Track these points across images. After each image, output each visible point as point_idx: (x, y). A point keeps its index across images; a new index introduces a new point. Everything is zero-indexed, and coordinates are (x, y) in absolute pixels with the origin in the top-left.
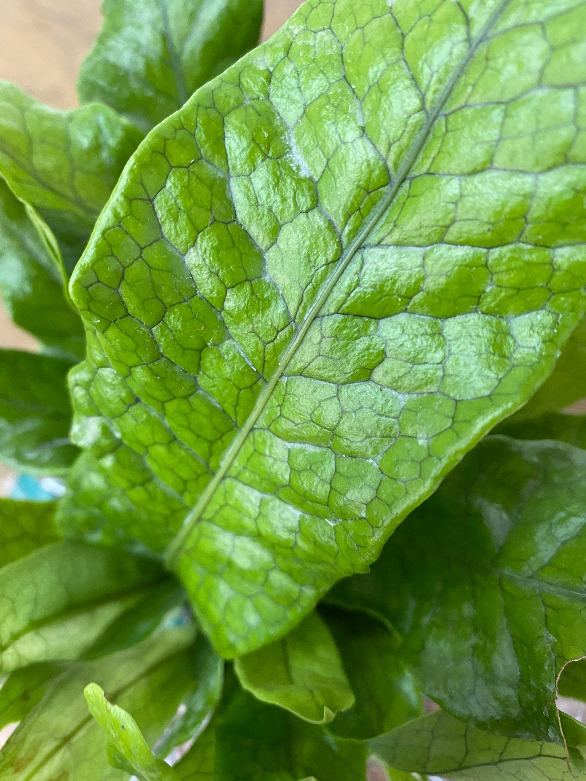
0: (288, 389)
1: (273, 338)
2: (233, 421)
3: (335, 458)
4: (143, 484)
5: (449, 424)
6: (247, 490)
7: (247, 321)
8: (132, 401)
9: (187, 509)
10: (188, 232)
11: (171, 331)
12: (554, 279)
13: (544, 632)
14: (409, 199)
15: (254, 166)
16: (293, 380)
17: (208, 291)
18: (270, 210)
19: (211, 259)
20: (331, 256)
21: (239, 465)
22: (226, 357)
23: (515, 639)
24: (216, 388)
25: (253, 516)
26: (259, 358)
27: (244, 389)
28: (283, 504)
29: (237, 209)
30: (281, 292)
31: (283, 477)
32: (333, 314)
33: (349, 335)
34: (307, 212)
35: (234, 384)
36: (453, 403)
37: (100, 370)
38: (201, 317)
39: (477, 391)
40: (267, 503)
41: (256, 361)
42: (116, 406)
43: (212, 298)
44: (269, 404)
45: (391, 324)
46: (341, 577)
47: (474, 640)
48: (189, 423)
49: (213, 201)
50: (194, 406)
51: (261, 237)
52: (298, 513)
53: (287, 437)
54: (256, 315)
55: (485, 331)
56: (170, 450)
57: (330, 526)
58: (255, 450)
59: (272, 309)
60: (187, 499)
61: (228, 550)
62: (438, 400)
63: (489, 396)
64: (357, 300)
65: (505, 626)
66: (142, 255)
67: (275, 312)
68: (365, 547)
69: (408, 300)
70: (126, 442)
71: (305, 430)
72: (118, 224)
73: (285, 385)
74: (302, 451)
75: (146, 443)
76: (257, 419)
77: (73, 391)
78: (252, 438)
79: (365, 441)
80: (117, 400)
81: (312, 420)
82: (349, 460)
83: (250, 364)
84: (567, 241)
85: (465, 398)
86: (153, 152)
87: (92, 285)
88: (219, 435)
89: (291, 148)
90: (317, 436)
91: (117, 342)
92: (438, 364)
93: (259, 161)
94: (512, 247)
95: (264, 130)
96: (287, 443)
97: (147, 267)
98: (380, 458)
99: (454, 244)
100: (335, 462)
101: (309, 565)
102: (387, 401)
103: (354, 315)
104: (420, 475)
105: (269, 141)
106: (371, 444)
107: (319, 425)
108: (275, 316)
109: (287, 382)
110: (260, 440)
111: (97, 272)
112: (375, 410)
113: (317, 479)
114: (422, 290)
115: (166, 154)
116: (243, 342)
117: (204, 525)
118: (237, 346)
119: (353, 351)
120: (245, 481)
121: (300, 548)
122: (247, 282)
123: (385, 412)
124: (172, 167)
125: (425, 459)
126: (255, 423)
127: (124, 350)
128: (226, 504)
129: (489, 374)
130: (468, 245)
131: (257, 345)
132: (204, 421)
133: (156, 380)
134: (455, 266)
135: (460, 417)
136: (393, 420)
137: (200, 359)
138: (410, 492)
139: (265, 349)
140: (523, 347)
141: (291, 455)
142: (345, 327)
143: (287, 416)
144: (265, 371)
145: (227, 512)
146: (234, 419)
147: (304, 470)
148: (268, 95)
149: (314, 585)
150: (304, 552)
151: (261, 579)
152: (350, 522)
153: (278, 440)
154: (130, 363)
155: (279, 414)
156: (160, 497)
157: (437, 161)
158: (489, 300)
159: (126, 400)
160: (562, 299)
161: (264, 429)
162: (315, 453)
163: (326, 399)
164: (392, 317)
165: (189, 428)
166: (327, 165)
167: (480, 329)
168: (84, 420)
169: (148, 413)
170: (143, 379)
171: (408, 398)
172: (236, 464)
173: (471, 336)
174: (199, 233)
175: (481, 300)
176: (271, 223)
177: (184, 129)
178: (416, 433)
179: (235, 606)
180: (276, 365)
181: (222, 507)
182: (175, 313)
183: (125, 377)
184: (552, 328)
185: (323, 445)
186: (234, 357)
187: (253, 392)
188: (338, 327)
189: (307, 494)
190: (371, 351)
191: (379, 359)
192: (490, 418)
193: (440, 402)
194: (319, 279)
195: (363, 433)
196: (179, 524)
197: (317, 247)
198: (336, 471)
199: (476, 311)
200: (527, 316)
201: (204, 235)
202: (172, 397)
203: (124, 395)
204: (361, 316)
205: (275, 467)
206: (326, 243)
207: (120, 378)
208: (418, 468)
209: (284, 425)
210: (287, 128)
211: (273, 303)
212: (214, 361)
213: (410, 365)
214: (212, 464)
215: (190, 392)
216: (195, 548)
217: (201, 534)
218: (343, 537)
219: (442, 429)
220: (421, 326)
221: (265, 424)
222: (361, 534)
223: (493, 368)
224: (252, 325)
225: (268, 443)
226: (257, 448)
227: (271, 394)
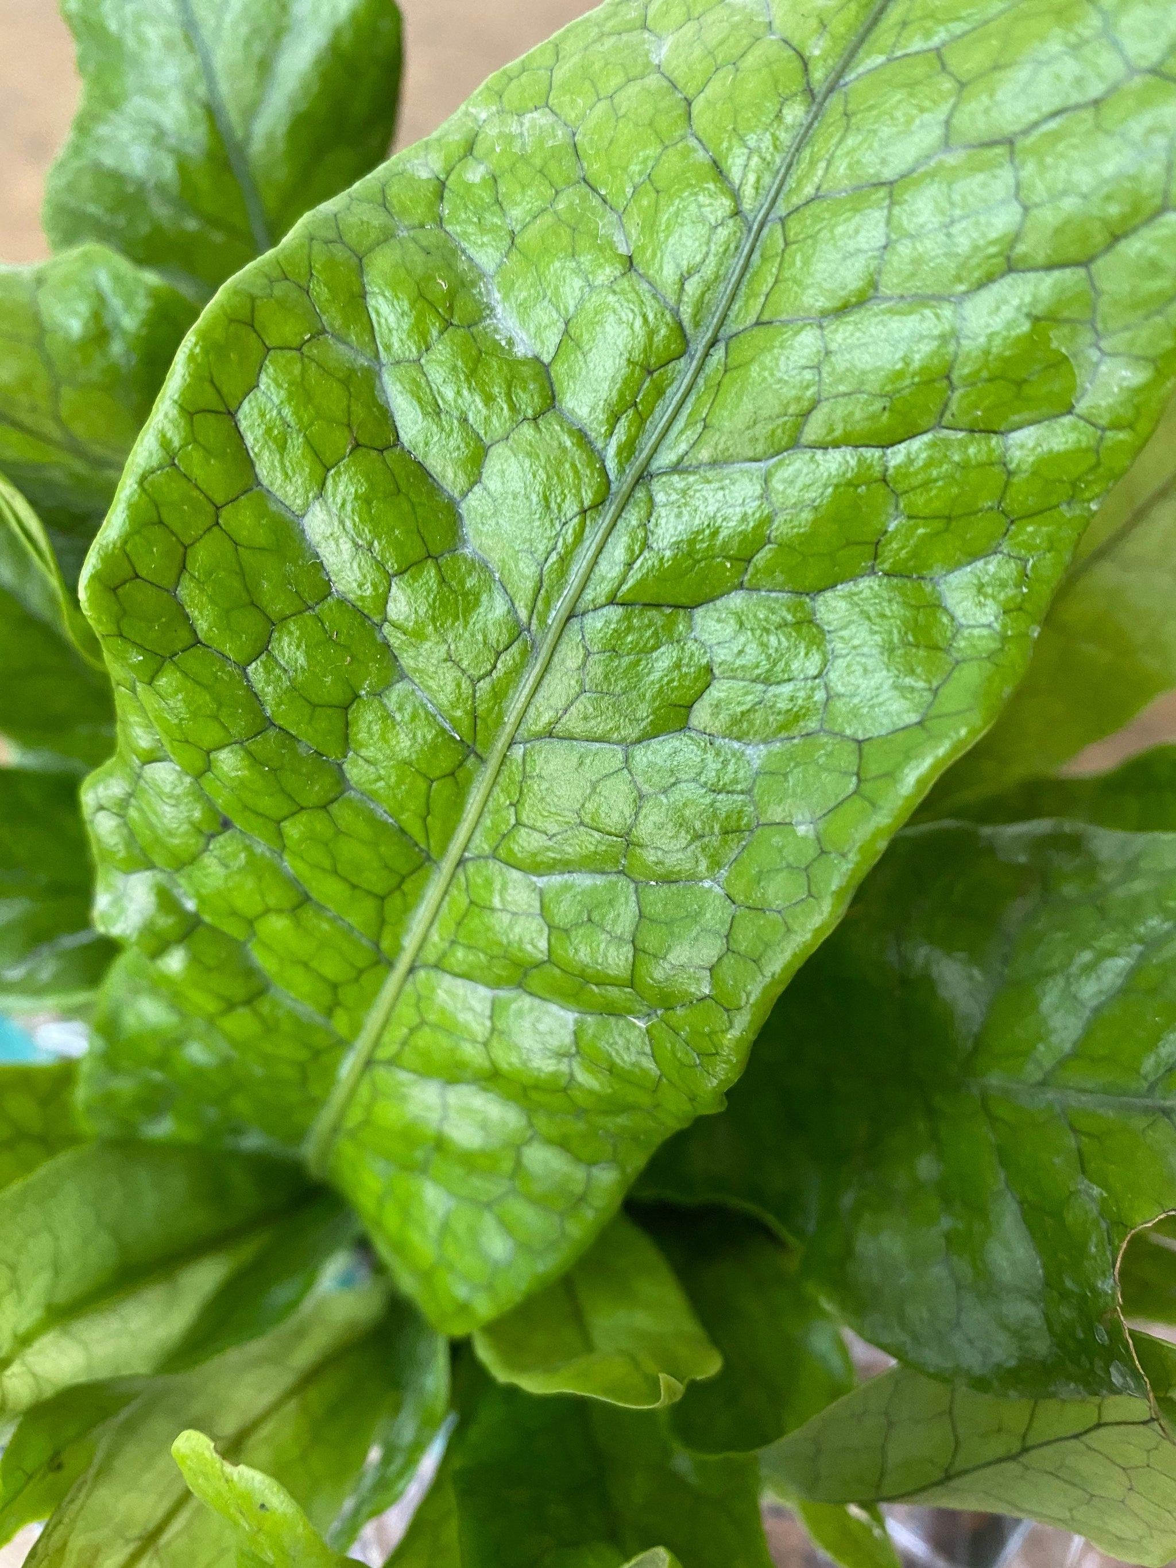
0: (528, 768)
1: (489, 667)
2: (422, 850)
3: (636, 891)
4: (249, 1002)
5: (852, 787)
6: (461, 987)
7: (435, 638)
8: (216, 827)
9: (343, 1044)
10: (307, 470)
11: (285, 671)
12: (1012, 492)
13: (1083, 1184)
14: (728, 374)
15: (426, 342)
16: (537, 747)
17: (355, 585)
18: (464, 420)
19: (357, 520)
20: (588, 497)
21: (442, 939)
22: (398, 717)
23: (1026, 1206)
24: (381, 784)
25: (480, 1039)
26: (466, 712)
27: (438, 779)
28: (537, 1002)
29: (398, 424)
30: (497, 575)
31: (535, 947)
32: (603, 606)
33: (638, 643)
34: (535, 419)
35: (417, 771)
36: (854, 746)
37: (147, 767)
38: (342, 640)
39: (895, 718)
40: (506, 1004)
41: (460, 718)
42: (181, 840)
43: (362, 598)
44: (490, 804)
45: (716, 615)
46: (668, 1135)
47: (946, 1223)
48: (334, 859)
49: (353, 408)
50: (342, 824)
51: (450, 475)
52: (570, 1017)
53: (535, 867)
54: (453, 623)
55: (895, 607)
56: (298, 923)
57: (640, 1028)
58: (472, 902)
59: (482, 610)
60: (341, 1023)
61: (434, 1116)
62: (823, 746)
63: (920, 723)
64: (647, 573)
65: (1002, 1186)
66: (221, 521)
67: (489, 616)
68: (717, 1054)
69: (743, 564)
70: (207, 918)
71: (571, 845)
72: (168, 460)
73: (520, 760)
74: (567, 887)
75: (250, 912)
76: (469, 840)
77: (92, 822)
78: (462, 879)
79: (693, 847)
80: (185, 827)
81: (582, 823)
82: (664, 890)
83: (447, 726)
84: (1027, 415)
85: (876, 734)
86: (232, 321)
87: (124, 582)
88: (394, 881)
89: (492, 309)
90: (595, 853)
91: (177, 702)
92: (815, 678)
93: (435, 333)
94: (927, 438)
95: (440, 277)
96: (534, 879)
97: (230, 543)
98: (726, 874)
99: (820, 448)
100: (638, 898)
101: (602, 1121)
102: (725, 763)
103: (645, 605)
104: (809, 890)
105: (451, 295)
106: (703, 850)
107: (599, 830)
108: (490, 624)
109: (524, 755)
110: (479, 881)
111: (133, 558)
112: (706, 783)
113: (604, 936)
114: (770, 542)
115: (257, 326)
116: (431, 683)
117: (380, 1073)
118: (418, 693)
119: (648, 674)
120: (457, 970)
121: (580, 1085)
122: (430, 561)
123: (725, 785)
124: (269, 349)
125: (814, 860)
126: (466, 849)
127: (194, 715)
128: (423, 1023)
129: (913, 683)
130: (847, 445)
131: (459, 685)
132: (364, 854)
133: (262, 774)
134: (826, 486)
135: (873, 769)
136: (741, 797)
137: (347, 725)
138: (795, 927)
139: (475, 691)
140: (969, 627)
141: (546, 900)
142: (629, 629)
143: (530, 823)
144: (478, 737)
145: (424, 1038)
146: (423, 846)
147: (577, 925)
148: (440, 222)
149: (615, 1161)
150: (591, 1092)
151: (507, 1166)
152: (679, 1011)
153: (516, 874)
154: (207, 742)
155: (513, 821)
156: (286, 1026)
157: (773, 298)
158: (895, 546)
159: (205, 828)
160: (1030, 529)
161: (486, 858)
162: (595, 887)
163: (607, 776)
164: (718, 603)
165: (335, 872)
166: (566, 332)
167: (885, 604)
168: (118, 879)
169: (248, 848)
170: (233, 774)
171: (765, 752)
172: (435, 937)
173: (869, 618)
174: (328, 470)
175: (880, 550)
176: (468, 445)
177: (287, 279)
178: (791, 816)
179: (460, 1227)
180: (499, 723)
181: (413, 1031)
182: (291, 633)
183: (198, 776)
184: (1018, 586)
185: (607, 869)
186: (414, 717)
187: (457, 783)
188: (615, 631)
189: (589, 970)
190: (684, 670)
191: (700, 685)
192: (928, 762)
193: (829, 748)
194: (570, 540)
195: (687, 832)
196: (329, 1074)
197: (561, 480)
198: (641, 916)
199: (873, 572)
200: (969, 569)
201: (338, 473)
202: (295, 808)
203: (197, 814)
204: (658, 606)
205: (517, 930)
206: (576, 472)
207: (188, 780)
208: (803, 880)
209: (527, 842)
210: (482, 275)
211: (484, 597)
212: (375, 728)
213: (760, 687)
214: (385, 944)
215: (332, 795)
216: (366, 1123)
217: (376, 1094)
218: (669, 1045)
219: (840, 799)
220: (773, 611)
221: (486, 847)
222: (707, 1030)
223: (919, 670)
224: (446, 647)
225: (497, 885)
226: (474, 898)
227: (494, 783)
